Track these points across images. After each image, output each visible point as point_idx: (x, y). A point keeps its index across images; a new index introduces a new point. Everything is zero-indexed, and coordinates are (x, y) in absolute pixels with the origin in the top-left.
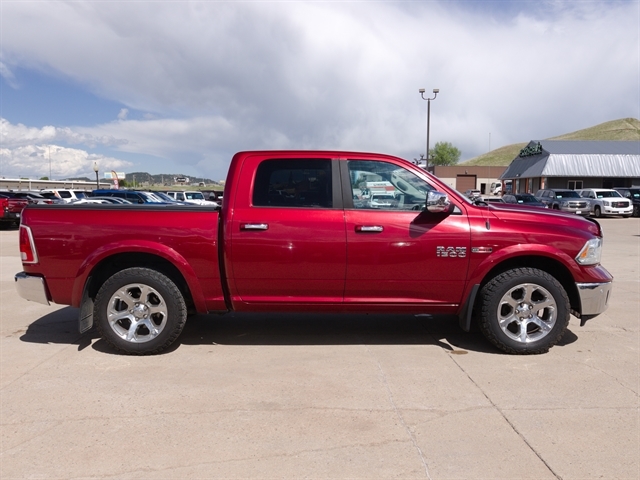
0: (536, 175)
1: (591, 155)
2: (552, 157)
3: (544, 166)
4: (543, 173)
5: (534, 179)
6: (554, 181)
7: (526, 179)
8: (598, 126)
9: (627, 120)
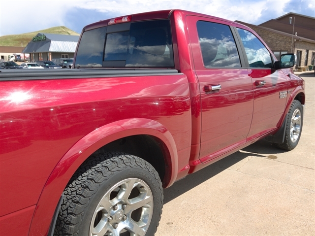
0: (45, 51)
1: (65, 42)
2: (52, 42)
3: (49, 46)
4: (50, 50)
5: (43, 53)
6: (56, 55)
7: (38, 53)
8: (50, 29)
9: (62, 27)
